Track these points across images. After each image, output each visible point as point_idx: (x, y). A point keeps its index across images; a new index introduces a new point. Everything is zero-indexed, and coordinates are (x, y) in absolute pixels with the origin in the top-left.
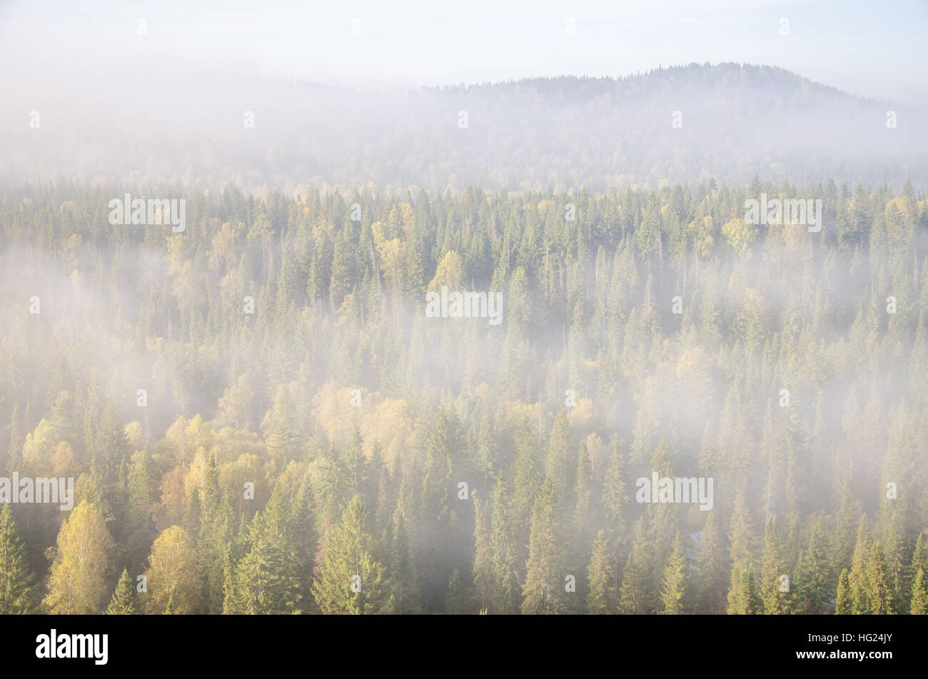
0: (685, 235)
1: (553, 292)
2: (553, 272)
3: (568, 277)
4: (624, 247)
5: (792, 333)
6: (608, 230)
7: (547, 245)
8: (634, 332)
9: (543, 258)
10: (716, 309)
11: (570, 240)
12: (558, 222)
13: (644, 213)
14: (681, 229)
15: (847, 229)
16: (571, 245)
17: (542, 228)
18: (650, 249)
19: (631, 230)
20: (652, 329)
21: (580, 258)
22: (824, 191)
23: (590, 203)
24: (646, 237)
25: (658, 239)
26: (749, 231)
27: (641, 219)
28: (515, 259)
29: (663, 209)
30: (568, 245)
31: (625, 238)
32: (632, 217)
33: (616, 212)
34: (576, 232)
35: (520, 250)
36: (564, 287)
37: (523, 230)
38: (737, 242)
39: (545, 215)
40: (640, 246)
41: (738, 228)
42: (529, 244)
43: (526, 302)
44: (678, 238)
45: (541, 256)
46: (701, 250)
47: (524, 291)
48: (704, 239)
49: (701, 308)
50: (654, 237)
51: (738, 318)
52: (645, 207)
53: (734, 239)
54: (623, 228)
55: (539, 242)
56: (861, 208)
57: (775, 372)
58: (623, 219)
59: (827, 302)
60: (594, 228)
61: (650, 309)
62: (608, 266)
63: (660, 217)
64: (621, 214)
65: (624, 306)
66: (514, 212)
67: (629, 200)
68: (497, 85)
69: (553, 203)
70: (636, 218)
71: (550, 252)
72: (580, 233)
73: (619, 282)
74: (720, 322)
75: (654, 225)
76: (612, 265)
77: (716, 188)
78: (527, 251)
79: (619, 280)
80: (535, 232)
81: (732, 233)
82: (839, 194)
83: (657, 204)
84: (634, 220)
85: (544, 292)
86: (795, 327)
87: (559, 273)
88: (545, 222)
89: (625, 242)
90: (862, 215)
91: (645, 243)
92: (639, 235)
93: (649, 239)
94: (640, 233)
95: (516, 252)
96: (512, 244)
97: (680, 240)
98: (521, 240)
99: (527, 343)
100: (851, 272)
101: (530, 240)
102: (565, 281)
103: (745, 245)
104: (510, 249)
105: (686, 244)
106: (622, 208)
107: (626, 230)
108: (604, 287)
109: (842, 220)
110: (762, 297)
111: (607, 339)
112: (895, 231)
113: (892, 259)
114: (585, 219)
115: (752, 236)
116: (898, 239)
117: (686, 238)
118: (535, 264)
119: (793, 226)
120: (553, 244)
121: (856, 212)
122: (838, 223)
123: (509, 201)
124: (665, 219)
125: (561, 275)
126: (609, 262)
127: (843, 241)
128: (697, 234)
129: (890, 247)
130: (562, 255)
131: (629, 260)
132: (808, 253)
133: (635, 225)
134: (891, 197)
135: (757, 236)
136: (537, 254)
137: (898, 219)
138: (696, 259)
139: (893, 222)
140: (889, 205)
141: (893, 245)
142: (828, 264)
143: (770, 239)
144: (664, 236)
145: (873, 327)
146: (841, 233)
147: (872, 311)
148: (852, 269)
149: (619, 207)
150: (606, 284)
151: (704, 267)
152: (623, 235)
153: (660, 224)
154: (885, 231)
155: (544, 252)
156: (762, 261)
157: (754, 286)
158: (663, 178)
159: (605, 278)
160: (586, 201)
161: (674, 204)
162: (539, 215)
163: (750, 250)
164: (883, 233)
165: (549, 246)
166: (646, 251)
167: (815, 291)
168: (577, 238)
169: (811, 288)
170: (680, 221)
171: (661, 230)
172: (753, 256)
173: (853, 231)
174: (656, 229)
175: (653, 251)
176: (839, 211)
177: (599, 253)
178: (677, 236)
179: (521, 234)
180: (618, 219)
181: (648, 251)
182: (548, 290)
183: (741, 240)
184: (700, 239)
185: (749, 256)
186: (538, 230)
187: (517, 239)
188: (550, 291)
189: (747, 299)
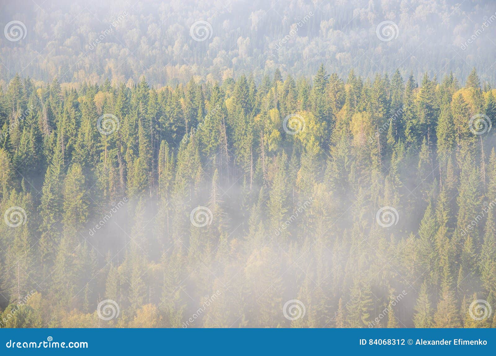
0: (251, 129)
1: (112, 191)
2: (111, 169)
3: (129, 174)
4: (188, 142)
5: (361, 229)
6: (171, 125)
7: (105, 141)
9: (102, 154)
10: (283, 206)
11: (130, 135)
12: (117, 115)
13: (208, 106)
14: (247, 123)
15: (414, 121)
16: (131, 139)
18: (215, 144)
19: (194, 123)
20: (219, 228)
21: (141, 154)
22: (391, 82)
23: (151, 95)
24: (211, 131)
25: (223, 134)
26: (316, 124)
27: (205, 113)
28: (70, 155)
29: (228, 102)
30: (128, 140)
31: (189, 132)
32: (195, 110)
33: (178, 105)
34: (137, 126)
35: (76, 146)
36: (125, 185)
37: (78, 124)
38: (304, 136)
39: (103, 108)
40: (205, 140)
42: (86, 139)
43: (83, 202)
44: (243, 132)
45: (98, 153)
46: (267, 144)
47: (81, 190)
48: (270, 133)
49: (268, 205)
50: (218, 131)
51: (307, 215)
52: (209, 99)
54: (187, 121)
55: (96, 137)
56: (428, 99)
58: (186, 112)
59: (395, 197)
60: (155, 121)
61: (216, 207)
62: (172, 161)
63: (224, 110)
64: (184, 107)
66: (68, 106)
67: (192, 93)
69: (111, 95)
70: (200, 111)
71: (109, 148)
72: (141, 129)
73: (183, 179)
75: (218, 118)
76: (176, 161)
77: (281, 80)
78: (83, 147)
79: (183, 177)
80: (92, 126)
82: (406, 85)
83: (221, 96)
84: (197, 114)
85: (103, 190)
86: (365, 223)
87: (119, 170)
90: (429, 107)
91: (210, 137)
92: (203, 129)
93: (213, 133)
94: (204, 126)
95: (71, 149)
96: (66, 139)
97: (245, 134)
98: (76, 135)
100: (419, 166)
101: (86, 135)
102: (125, 180)
103: (313, 138)
104: (65, 145)
105: (252, 137)
106: (185, 101)
107: (190, 124)
108: (168, 184)
109: (409, 112)
110: (331, 193)
111: (172, 240)
112: (461, 123)
113: (459, 152)
114: (146, 112)
115: (319, 129)
116: (465, 131)
117: (252, 132)
118: (92, 160)
119: (361, 119)
120: (112, 140)
121: (423, 104)
122: (405, 116)
123: (63, 93)
124: (230, 112)
125: (121, 173)
126: (172, 158)
127: (410, 133)
128: (263, 128)
129: (457, 139)
130: (122, 151)
131: (193, 156)
132: (376, 146)
133: (199, 119)
134: (458, 88)
135: (325, 130)
136: (94, 150)
137: (465, 111)
138: (263, 154)
139: (460, 113)
140: (455, 96)
141: (460, 137)
142: (396, 157)
143: (338, 133)
144: (229, 130)
145: (443, 222)
146: (409, 125)
147: (441, 206)
148: (420, 162)
149: (182, 100)
150: (170, 182)
151: (271, 162)
152: (187, 129)
153: (225, 118)
154: (451, 122)
155: (103, 148)
156: (330, 156)
157: (322, 182)
158: (226, 69)
159: (168, 175)
160: (146, 93)
161: (239, 96)
162: (95, 108)
163: (318, 143)
164: (450, 125)
165: (108, 142)
166: (211, 146)
167: (384, 186)
168: (137, 133)
169: (380, 183)
170: (246, 114)
171: (226, 124)
172: (320, 150)
173: (420, 123)
174: (221, 123)
175: (218, 145)
176: (405, 102)
177: (161, 149)
178: (243, 130)
179: (77, 129)
180: (181, 113)
181: (213, 146)
182: (107, 188)
183: (308, 134)
184: (266, 133)
185: (317, 149)
186: (95, 124)
187: (72, 135)
188: (110, 190)
189: (316, 195)
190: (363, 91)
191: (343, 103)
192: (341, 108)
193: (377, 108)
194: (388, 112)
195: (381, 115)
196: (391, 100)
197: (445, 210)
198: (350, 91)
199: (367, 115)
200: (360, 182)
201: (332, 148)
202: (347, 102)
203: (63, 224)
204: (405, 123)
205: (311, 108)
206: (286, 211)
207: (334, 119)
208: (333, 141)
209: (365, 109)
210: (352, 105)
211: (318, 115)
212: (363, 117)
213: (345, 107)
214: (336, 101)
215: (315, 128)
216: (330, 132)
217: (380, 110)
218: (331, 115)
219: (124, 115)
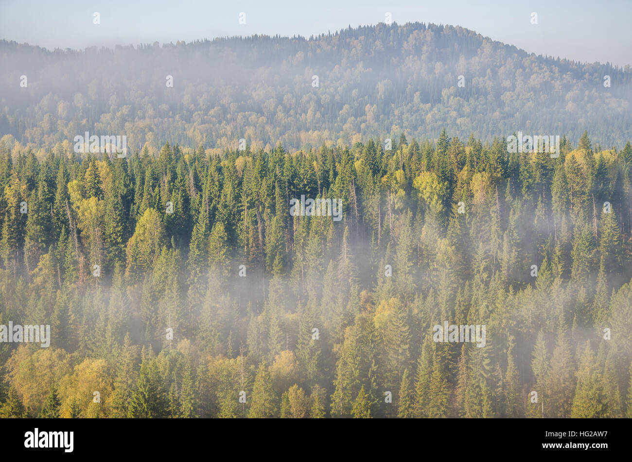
0: (379, 189)
1: (252, 247)
2: (251, 227)
3: (267, 231)
5: (482, 281)
6: (305, 186)
7: (245, 201)
8: (333, 284)
9: (242, 213)
10: (409, 260)
11: (268, 195)
12: (256, 178)
13: (339, 168)
14: (375, 183)
15: (530, 181)
16: (269, 200)
17: (240, 184)
19: (327, 184)
20: (350, 281)
21: (278, 213)
23: (286, 159)
24: (341, 191)
25: (353, 193)
26: (439, 183)
27: (336, 174)
28: (214, 215)
29: (357, 164)
30: (266, 200)
32: (327, 172)
33: (311, 167)
34: (274, 187)
35: (219, 206)
36: (264, 241)
37: (221, 186)
38: (428, 194)
39: (243, 171)
41: (428, 181)
42: (228, 199)
43: (226, 257)
44: (371, 192)
45: (239, 212)
46: (394, 203)
47: (224, 246)
48: (396, 192)
49: (395, 259)
50: (348, 191)
51: (431, 268)
52: (339, 162)
53: (424, 191)
54: (319, 183)
55: (237, 198)
56: (543, 160)
57: (468, 319)
58: (319, 174)
59: (514, 251)
60: (291, 183)
61: (347, 261)
63: (354, 172)
64: (316, 169)
65: (322, 258)
66: (212, 169)
67: (324, 156)
68: (191, 44)
69: (250, 159)
70: (331, 173)
71: (249, 208)
72: (277, 190)
73: (317, 236)
74: (414, 272)
75: (348, 179)
77: (406, 143)
78: (225, 206)
79: (316, 234)
80: (234, 188)
81: (423, 186)
83: (351, 159)
84: (329, 175)
85: (243, 246)
86: (485, 275)
87: (258, 228)
88: (243, 178)
89: (321, 196)
90: (543, 167)
92: (335, 190)
93: (344, 193)
94: (335, 187)
95: (215, 209)
96: (211, 200)
97: (373, 193)
98: (219, 196)
99: (228, 298)
100: (536, 222)
101: (228, 196)
102: (264, 237)
103: (436, 197)
104: (210, 206)
105: (379, 197)
106: (318, 163)
107: (322, 185)
108: (302, 240)
109: (525, 172)
110: (453, 247)
111: (307, 291)
112: (574, 182)
113: (573, 209)
114: (282, 175)
115: (441, 188)
116: (578, 189)
117: (380, 191)
118: (234, 219)
119: (480, 179)
120: (252, 200)
121: (538, 164)
122: (522, 175)
123: (207, 159)
124: (359, 173)
125: (260, 230)
127: (527, 192)
128: (389, 187)
129: (571, 197)
130: (260, 210)
132: (495, 204)
133: (330, 180)
134: (570, 150)
135: (447, 189)
136: (236, 209)
137: (577, 171)
138: (390, 212)
139: (573, 173)
140: (568, 157)
141: (573, 196)
142: (514, 214)
143: (458, 191)
144: (359, 190)
145: (558, 274)
146: (525, 184)
147: (557, 259)
148: (536, 218)
149: (315, 163)
150: (304, 238)
151: (398, 219)
152: (319, 190)
153: (355, 179)
154: (565, 182)
155: (243, 208)
156: (453, 213)
157: (445, 237)
158: (355, 134)
159: (303, 232)
160: (282, 157)
161: (367, 159)
162: (236, 171)
163: (440, 202)
164: (563, 184)
165: (248, 202)
167: (503, 240)
168: (274, 194)
169: (499, 238)
170: (374, 176)
171: (356, 184)
172: (443, 208)
173: (536, 182)
174: (350, 183)
175: (348, 204)
176: (522, 163)
178: (371, 189)
179: (220, 191)
180: (314, 174)
182: (248, 245)
183: (431, 193)
184: (393, 192)
185: (439, 207)
186: (236, 186)
187: (215, 196)
188: (250, 246)
189: (439, 249)
190: (482, 153)
191: (463, 164)
192: (462, 169)
193: (496, 169)
194: (505, 172)
195: (499, 175)
196: (508, 161)
197: (559, 263)
198: (470, 153)
199: (486, 175)
200: (481, 237)
201: (454, 206)
202: (468, 163)
203: (208, 278)
204: (521, 182)
205: (434, 169)
206: (412, 264)
207: (455, 179)
208: (455, 199)
209: (484, 170)
210: (472, 166)
211: (441, 175)
212: (482, 176)
213: (465, 168)
214: (457, 162)
215: (438, 188)
216: (452, 191)
217: (499, 170)
218: (452, 175)
219: (262, 177)
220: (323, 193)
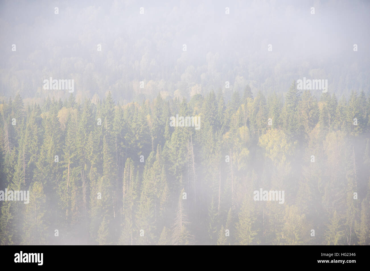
0: (220, 147)
1: (75, 211)
2: (74, 188)
3: (93, 193)
4: (154, 160)
6: (137, 142)
7: (68, 158)
9: (64, 172)
10: (253, 229)
11: (94, 152)
12: (81, 132)
14: (215, 140)
16: (96, 157)
17: (63, 138)
18: (182, 163)
19: (161, 141)
21: (106, 172)
23: (116, 111)
24: (178, 149)
25: (191, 152)
26: (288, 143)
27: (171, 130)
28: (32, 174)
30: (92, 157)
31: (155, 150)
32: (162, 127)
33: (145, 121)
34: (101, 143)
35: (38, 164)
36: (88, 204)
37: (41, 141)
38: (275, 155)
39: (67, 124)
40: (171, 158)
41: (275, 139)
42: (48, 156)
43: (44, 223)
44: (211, 151)
45: (61, 171)
46: (236, 163)
47: (42, 210)
48: (240, 152)
49: (237, 228)
50: (186, 149)
53: (271, 150)
54: (153, 139)
55: (59, 154)
58: (152, 129)
60: (121, 139)
61: (182, 228)
62: (137, 180)
63: (192, 127)
64: (150, 124)
66: (31, 122)
67: (159, 109)
69: (75, 111)
70: (166, 128)
71: (72, 166)
72: (105, 145)
73: (148, 199)
75: (186, 135)
76: (141, 180)
77: (252, 97)
78: (45, 164)
79: (148, 196)
80: (55, 143)
81: (270, 145)
83: (189, 113)
84: (164, 131)
85: (65, 210)
87: (82, 189)
88: (66, 132)
89: (155, 154)
91: (177, 155)
92: (170, 147)
93: (180, 151)
94: (171, 144)
95: (33, 166)
96: (28, 157)
97: (213, 152)
98: (38, 152)
101: (49, 152)
103: (284, 158)
104: (27, 163)
105: (220, 156)
106: (152, 117)
107: (156, 142)
108: (132, 204)
110: (303, 215)
114: (111, 129)
115: (290, 148)
118: (54, 179)
119: (335, 138)
120: (75, 157)
123: (25, 109)
125: (84, 190)
126: (137, 177)
128: (232, 145)
130: (85, 169)
131: (159, 174)
132: (352, 168)
133: (166, 136)
135: (297, 149)
136: (57, 168)
138: (232, 173)
144: (197, 148)
149: (148, 117)
150: (135, 201)
151: (240, 182)
152: (153, 147)
153: (193, 135)
155: (66, 166)
156: (303, 176)
157: (294, 204)
158: (195, 85)
159: (133, 194)
160: (112, 109)
161: (207, 113)
162: (59, 124)
163: (289, 163)
165: (71, 159)
166: (178, 164)
167: (360, 209)
168: (102, 150)
169: (355, 206)
170: (214, 132)
171: (194, 142)
172: (292, 170)
174: (188, 140)
175: (185, 164)
177: (126, 167)
178: (211, 147)
179: (39, 146)
180: (147, 129)
181: (180, 165)
182: (69, 208)
183: (279, 153)
184: (236, 151)
185: (288, 170)
186: (58, 141)
187: (34, 152)
188: (72, 209)
189: (287, 217)
190: (338, 109)
191: (316, 121)
192: (314, 126)
194: (364, 132)
195: (357, 135)
196: (367, 119)
198: (324, 109)
199: (342, 134)
200: (335, 205)
201: (304, 168)
202: (321, 120)
205: (282, 126)
206: (256, 234)
207: (306, 138)
208: (305, 161)
209: (339, 128)
210: (326, 124)
211: (290, 133)
212: (337, 136)
213: (318, 126)
214: (308, 119)
215: (286, 147)
218: (303, 134)
219: (88, 132)
220: (157, 151)
